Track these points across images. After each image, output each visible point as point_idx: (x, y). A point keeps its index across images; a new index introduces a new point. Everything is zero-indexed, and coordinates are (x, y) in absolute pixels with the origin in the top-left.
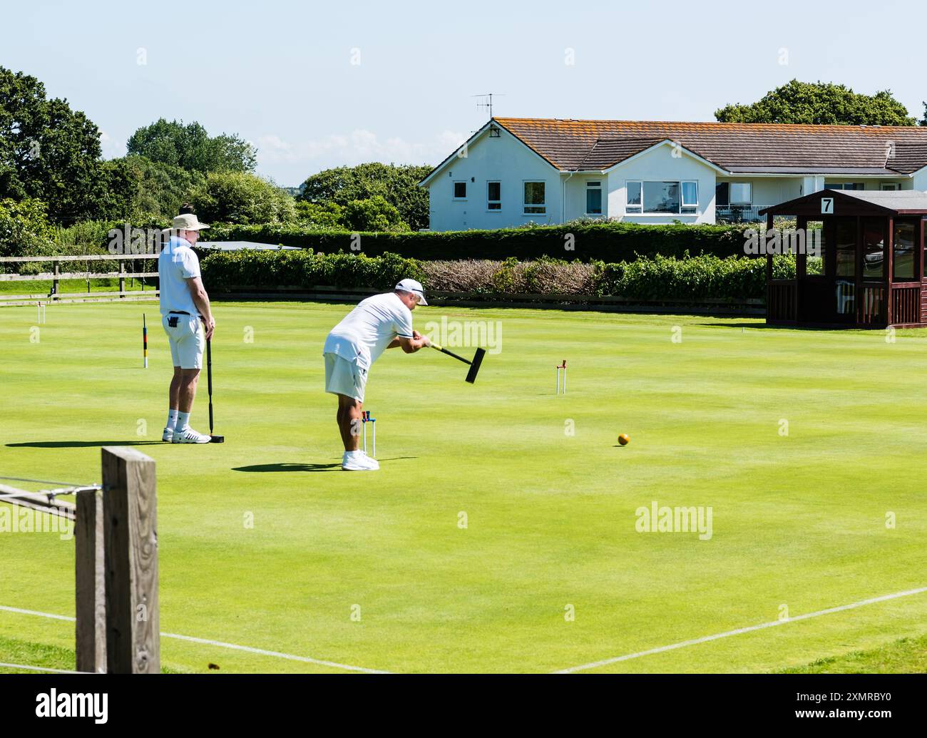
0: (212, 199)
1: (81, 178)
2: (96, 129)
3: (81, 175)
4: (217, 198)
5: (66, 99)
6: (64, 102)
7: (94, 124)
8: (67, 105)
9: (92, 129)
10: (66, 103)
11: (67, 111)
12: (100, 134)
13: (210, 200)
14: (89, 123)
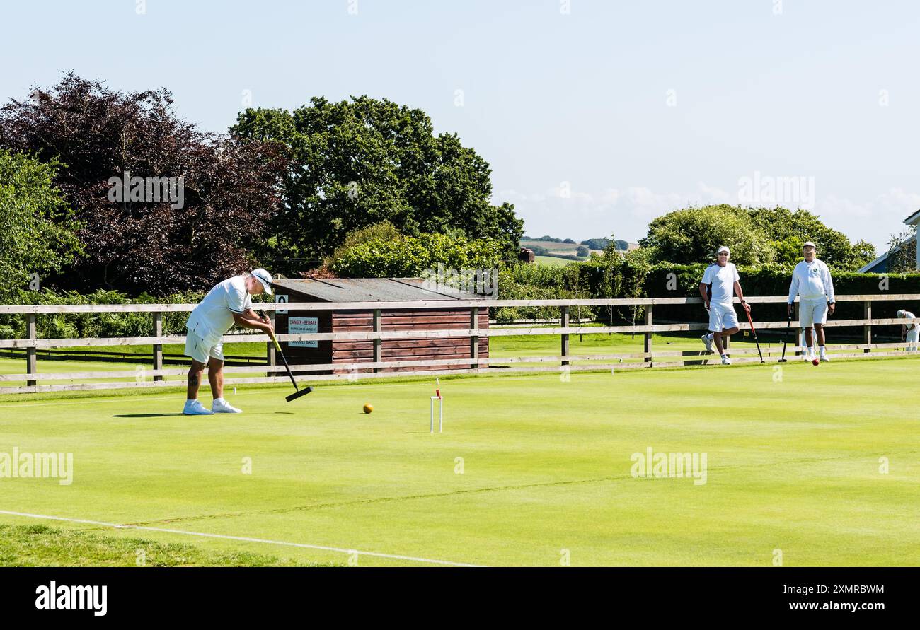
0: (685, 238)
1: (478, 218)
2: (487, 166)
3: (478, 215)
4: (691, 236)
5: (456, 134)
6: (455, 136)
7: (484, 161)
8: (458, 140)
9: (483, 166)
10: (457, 138)
11: (459, 146)
12: (490, 171)
13: (684, 239)
14: (478, 159)
